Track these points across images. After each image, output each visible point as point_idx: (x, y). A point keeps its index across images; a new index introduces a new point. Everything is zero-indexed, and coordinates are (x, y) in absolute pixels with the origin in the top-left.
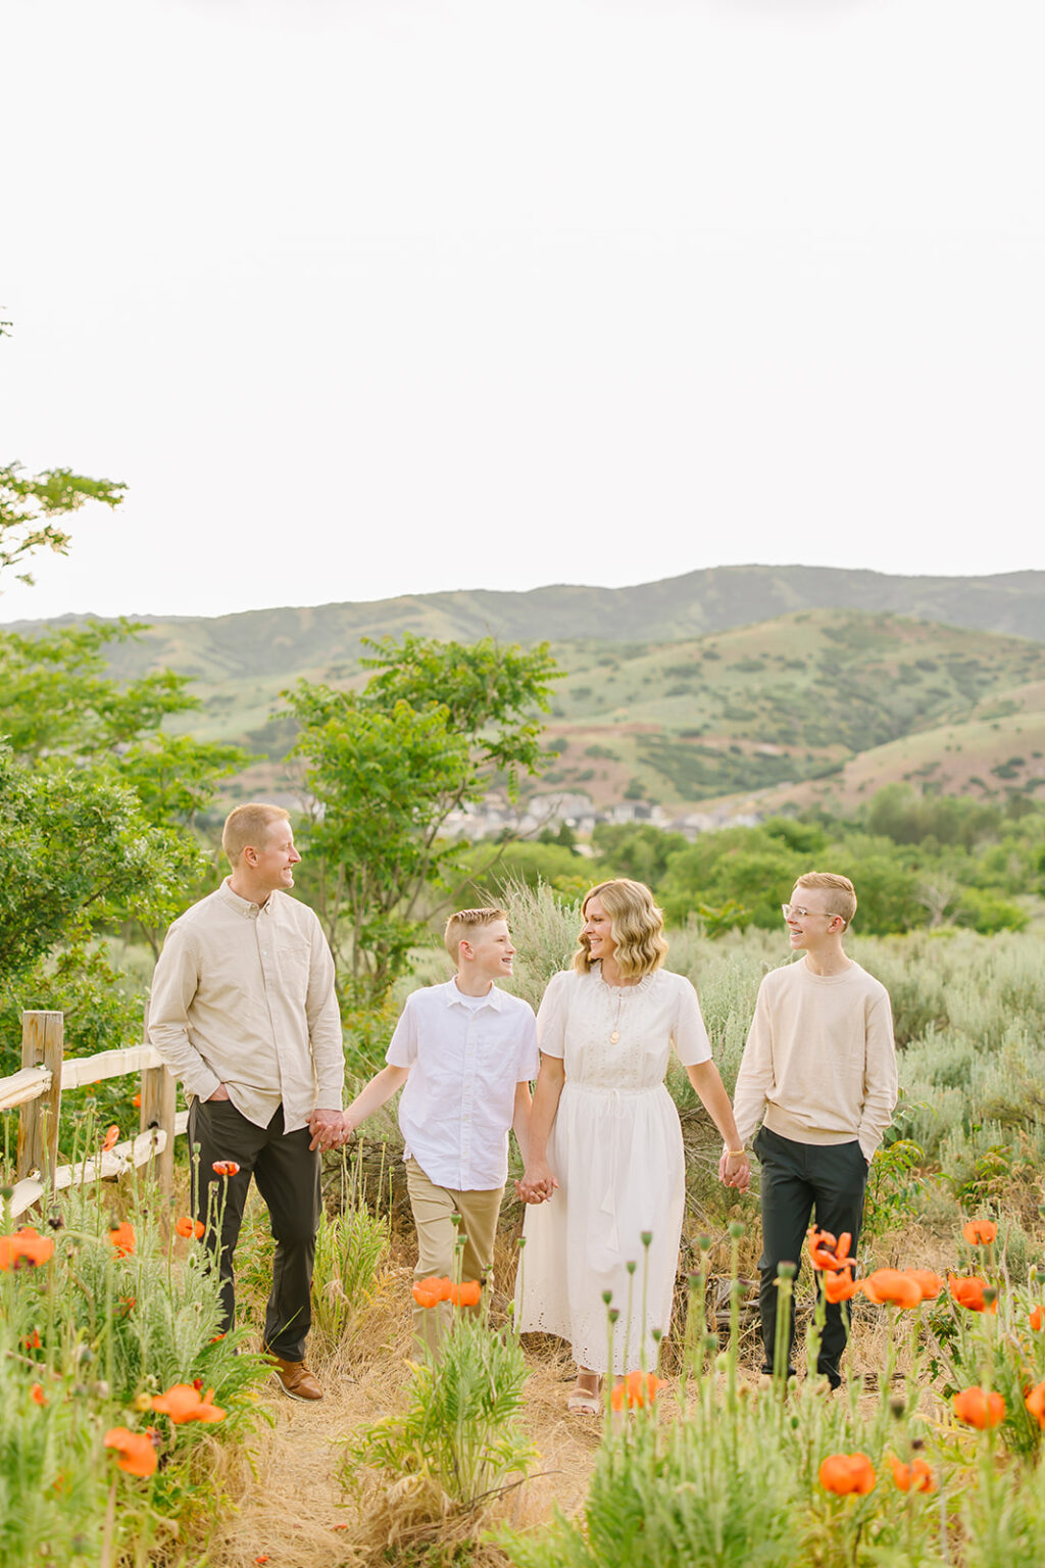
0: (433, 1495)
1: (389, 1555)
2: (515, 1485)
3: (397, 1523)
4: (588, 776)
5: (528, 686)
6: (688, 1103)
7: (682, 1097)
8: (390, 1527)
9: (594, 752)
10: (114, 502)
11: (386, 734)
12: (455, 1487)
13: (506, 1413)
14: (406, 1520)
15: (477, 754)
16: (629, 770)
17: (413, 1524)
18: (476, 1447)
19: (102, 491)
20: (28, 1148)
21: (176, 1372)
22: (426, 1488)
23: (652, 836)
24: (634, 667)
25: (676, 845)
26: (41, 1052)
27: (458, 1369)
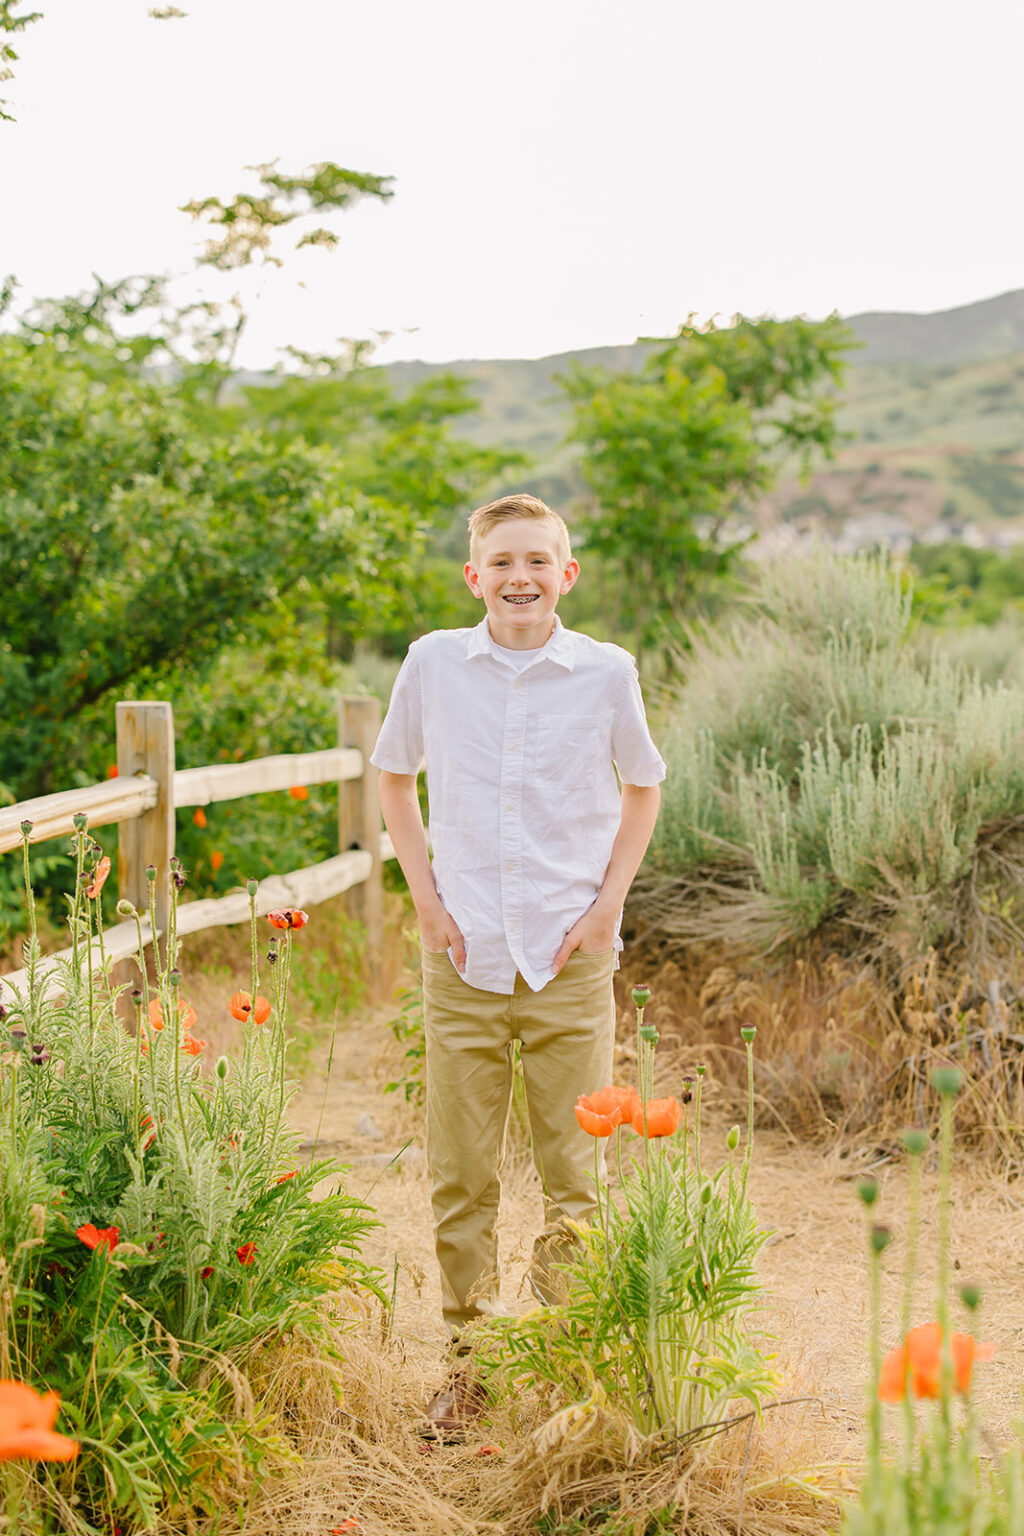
0: (613, 1431)
1: (543, 1525)
2: (743, 1418)
3: (556, 1476)
4: (902, 498)
5: (822, 358)
6: (1013, 808)
7: (1006, 800)
8: (544, 1483)
9: (909, 474)
10: (386, 196)
11: (660, 408)
12: (653, 1416)
13: (727, 1303)
14: (572, 1468)
15: (769, 434)
16: (944, 489)
17: (584, 1476)
18: (685, 1352)
19: (370, 185)
20: (132, 882)
21: (200, 1241)
22: (601, 1420)
23: (967, 554)
24: (947, 388)
25: (990, 558)
26: (142, 756)
27: (648, 1235)
